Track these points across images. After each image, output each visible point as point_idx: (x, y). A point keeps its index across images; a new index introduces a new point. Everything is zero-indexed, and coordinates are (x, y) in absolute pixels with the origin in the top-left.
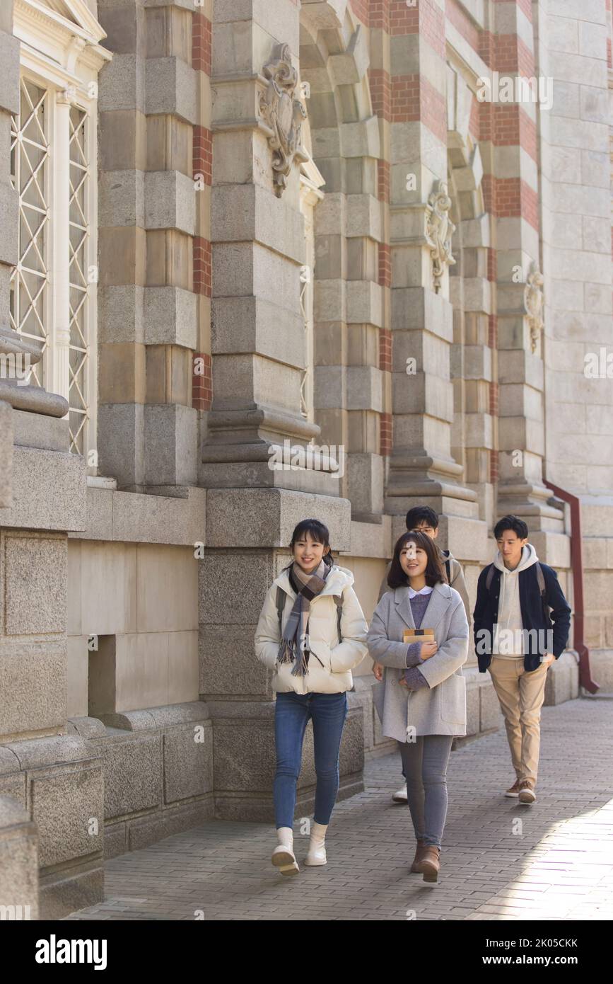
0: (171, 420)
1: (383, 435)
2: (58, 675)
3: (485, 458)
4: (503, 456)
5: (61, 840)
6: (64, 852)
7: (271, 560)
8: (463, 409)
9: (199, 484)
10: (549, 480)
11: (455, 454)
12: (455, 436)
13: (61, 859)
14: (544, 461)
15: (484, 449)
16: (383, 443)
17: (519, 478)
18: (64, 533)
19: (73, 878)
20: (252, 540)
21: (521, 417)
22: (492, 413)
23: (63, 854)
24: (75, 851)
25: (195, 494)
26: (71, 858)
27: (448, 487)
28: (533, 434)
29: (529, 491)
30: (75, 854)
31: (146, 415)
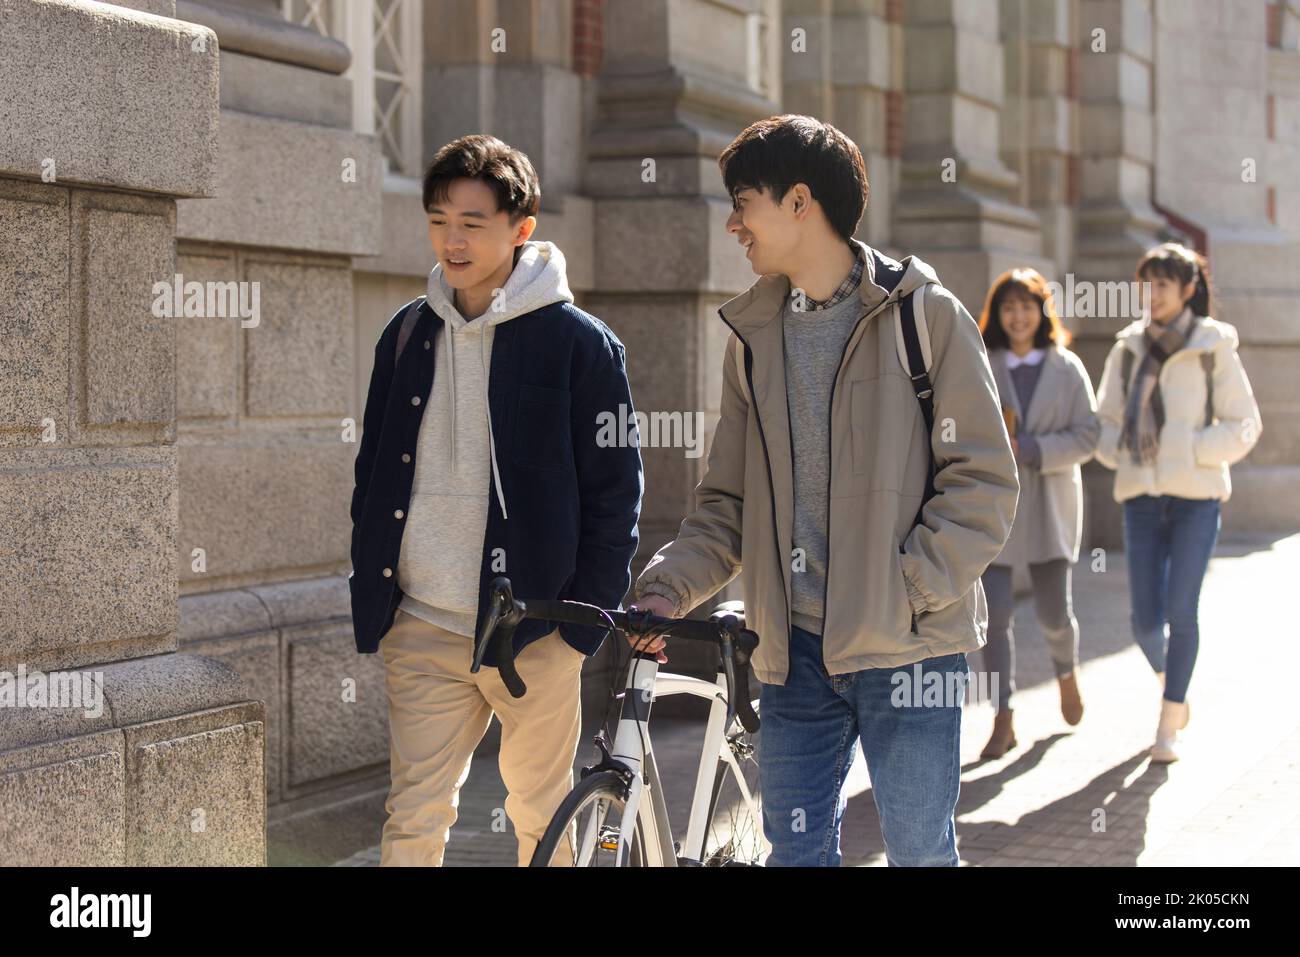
0: (538, 91)
1: (890, 125)
2: (338, 481)
3: (1059, 167)
4: (1088, 167)
5: (340, 739)
6: (345, 757)
7: (695, 312)
8: (1024, 87)
9: (583, 192)
10: (1162, 200)
11: (1009, 159)
12: (1006, 129)
13: (338, 768)
14: (1153, 171)
15: (1056, 153)
16: (890, 137)
17: (1112, 199)
18: (346, 258)
19: (361, 798)
20: (664, 280)
21: (1115, 103)
22: (1070, 93)
23: (344, 760)
24: (363, 756)
25: (577, 209)
26: (356, 766)
27: (991, 206)
28: (1136, 131)
29: (1127, 220)
30: (363, 761)
31: (498, 83)
